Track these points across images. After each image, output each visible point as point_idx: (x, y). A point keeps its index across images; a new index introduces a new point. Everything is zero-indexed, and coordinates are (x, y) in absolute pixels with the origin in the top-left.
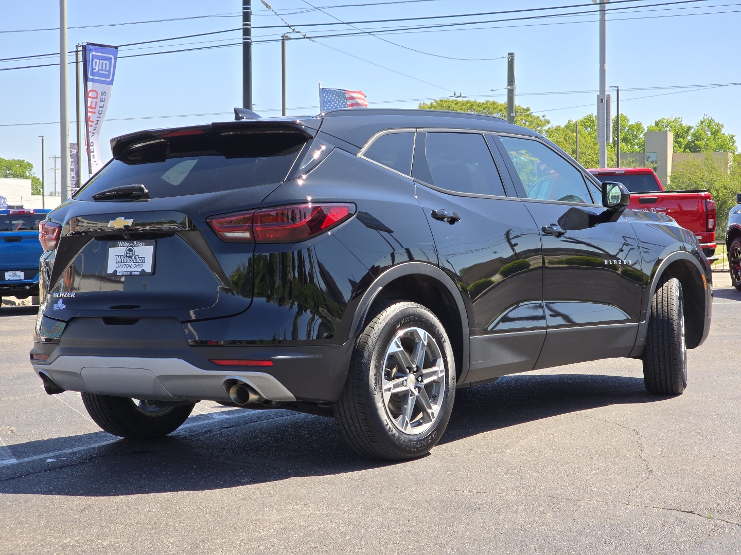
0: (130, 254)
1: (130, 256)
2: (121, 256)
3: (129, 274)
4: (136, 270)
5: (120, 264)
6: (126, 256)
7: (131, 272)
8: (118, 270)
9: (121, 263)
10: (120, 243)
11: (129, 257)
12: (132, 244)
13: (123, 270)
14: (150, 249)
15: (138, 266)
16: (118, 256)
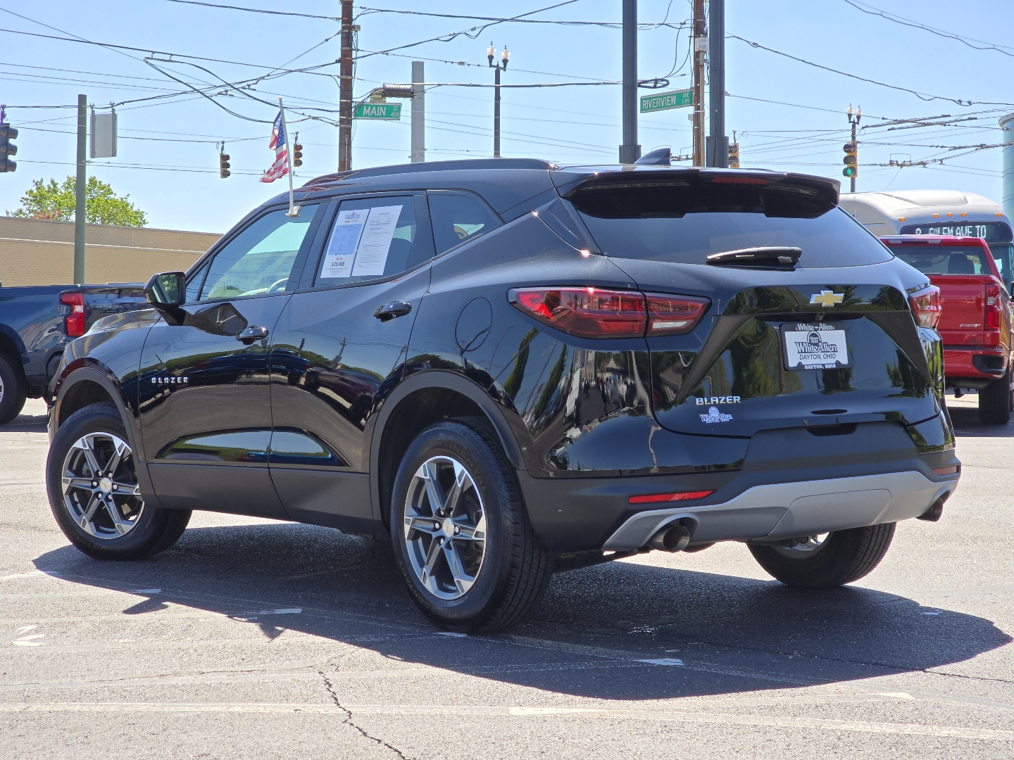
0: (814, 340)
1: (815, 342)
2: (802, 343)
3: (821, 367)
4: (830, 363)
5: (803, 354)
6: (810, 343)
7: (823, 365)
8: (804, 362)
9: (805, 352)
10: (800, 326)
11: (815, 344)
12: (816, 327)
13: (811, 362)
14: (841, 334)
15: (831, 356)
16: (799, 343)
